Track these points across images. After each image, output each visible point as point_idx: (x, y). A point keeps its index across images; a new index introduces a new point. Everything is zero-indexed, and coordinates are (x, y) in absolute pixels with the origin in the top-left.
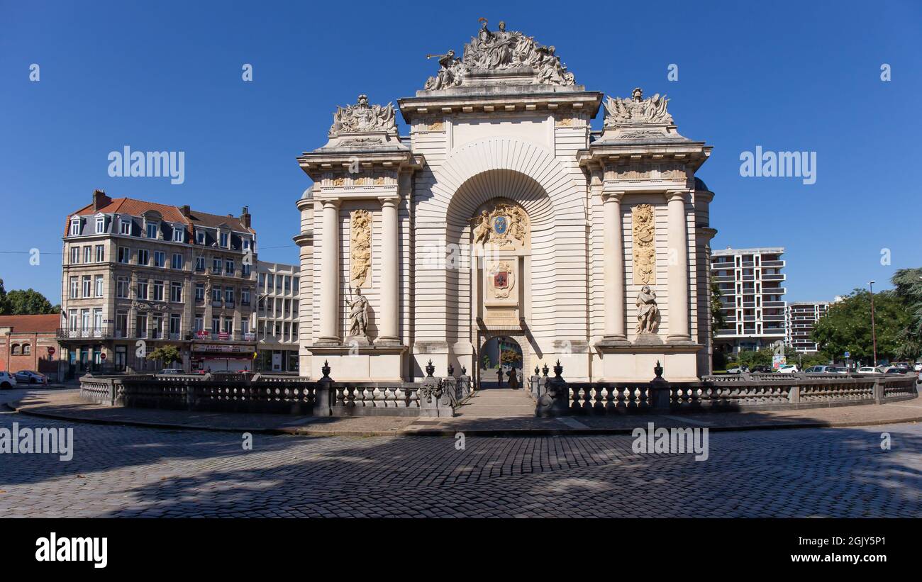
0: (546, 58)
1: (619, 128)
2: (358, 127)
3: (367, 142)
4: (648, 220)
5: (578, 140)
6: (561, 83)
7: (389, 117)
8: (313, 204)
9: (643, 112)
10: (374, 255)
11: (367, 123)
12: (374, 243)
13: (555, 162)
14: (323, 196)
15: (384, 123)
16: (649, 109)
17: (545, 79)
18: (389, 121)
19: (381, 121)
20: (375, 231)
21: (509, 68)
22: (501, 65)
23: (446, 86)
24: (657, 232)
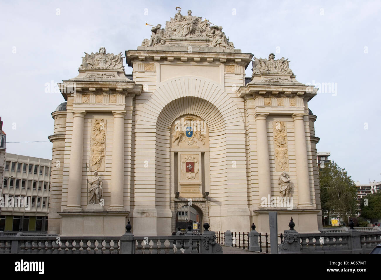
0: (217, 32)
1: (263, 75)
2: (99, 66)
3: (105, 76)
4: (283, 131)
5: (238, 81)
6: (227, 47)
7: (119, 61)
8: (66, 115)
9: (276, 67)
10: (107, 149)
11: (104, 64)
12: (107, 141)
13: (225, 94)
14: (74, 109)
15: (115, 65)
16: (279, 66)
17: (217, 44)
18: (119, 64)
19: (114, 63)
20: (108, 133)
21: (194, 37)
22: (189, 34)
23: (155, 45)
24: (289, 138)
